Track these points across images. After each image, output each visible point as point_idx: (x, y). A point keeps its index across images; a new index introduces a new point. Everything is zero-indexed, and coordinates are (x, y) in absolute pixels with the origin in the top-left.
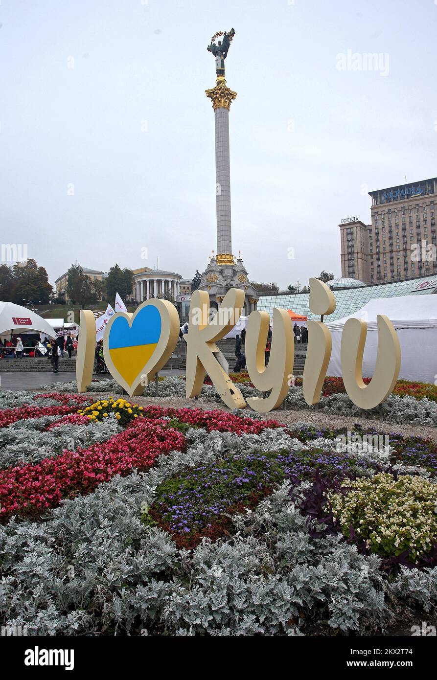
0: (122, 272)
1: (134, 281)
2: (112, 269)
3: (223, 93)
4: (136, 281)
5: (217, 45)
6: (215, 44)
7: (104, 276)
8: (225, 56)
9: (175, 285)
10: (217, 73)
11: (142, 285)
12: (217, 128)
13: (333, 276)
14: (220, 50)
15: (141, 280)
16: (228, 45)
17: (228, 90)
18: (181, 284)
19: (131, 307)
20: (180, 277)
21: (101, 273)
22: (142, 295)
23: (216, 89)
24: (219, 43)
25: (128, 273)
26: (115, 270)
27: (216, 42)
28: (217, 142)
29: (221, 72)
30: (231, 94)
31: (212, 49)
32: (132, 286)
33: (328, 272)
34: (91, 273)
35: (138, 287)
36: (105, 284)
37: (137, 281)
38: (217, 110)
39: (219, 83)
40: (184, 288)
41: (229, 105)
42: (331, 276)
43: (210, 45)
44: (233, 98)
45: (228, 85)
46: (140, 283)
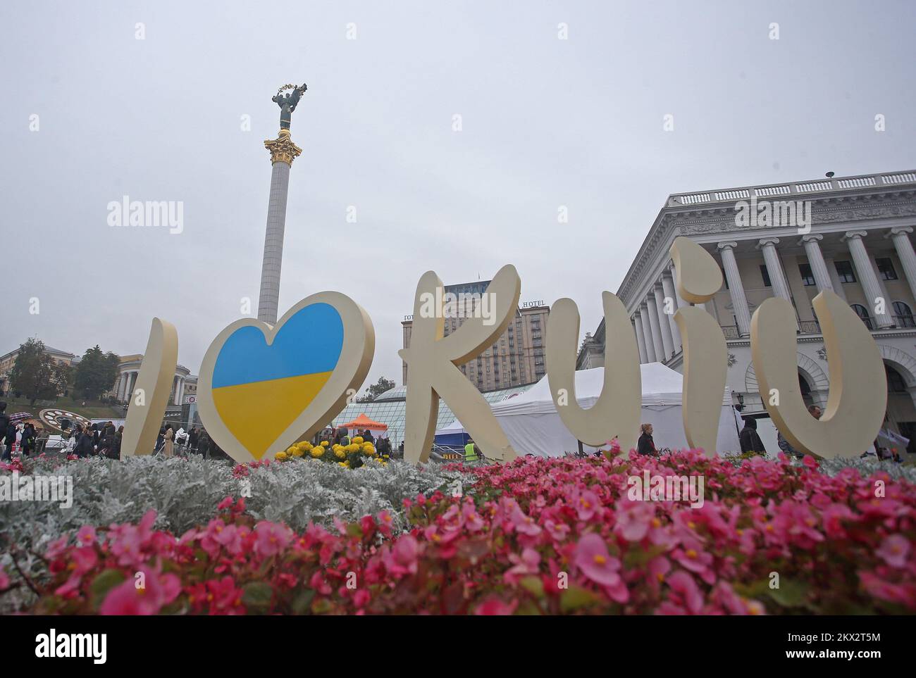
0: (104, 356)
1: (119, 371)
2: (89, 351)
3: (286, 146)
4: (122, 372)
5: (285, 97)
6: (282, 96)
7: (74, 360)
8: (293, 110)
9: (179, 382)
10: (281, 125)
11: (129, 379)
12: (273, 184)
13: (394, 384)
14: (288, 102)
15: (129, 371)
16: (298, 99)
17: (292, 144)
18: (187, 381)
19: (108, 409)
20: (187, 372)
21: (71, 356)
22: (127, 392)
23: (277, 141)
24: (288, 95)
25: (113, 358)
26: (94, 354)
27: (284, 94)
28: (271, 200)
29: (285, 124)
30: (294, 150)
31: (278, 100)
32: (115, 378)
33: (388, 378)
34: (57, 355)
35: (123, 380)
36: (74, 371)
37: (124, 372)
38: (276, 164)
39: (282, 136)
40: (191, 387)
41: (291, 161)
42: (391, 385)
43: (276, 95)
44: (297, 155)
45: (293, 140)
46: (127, 375)
